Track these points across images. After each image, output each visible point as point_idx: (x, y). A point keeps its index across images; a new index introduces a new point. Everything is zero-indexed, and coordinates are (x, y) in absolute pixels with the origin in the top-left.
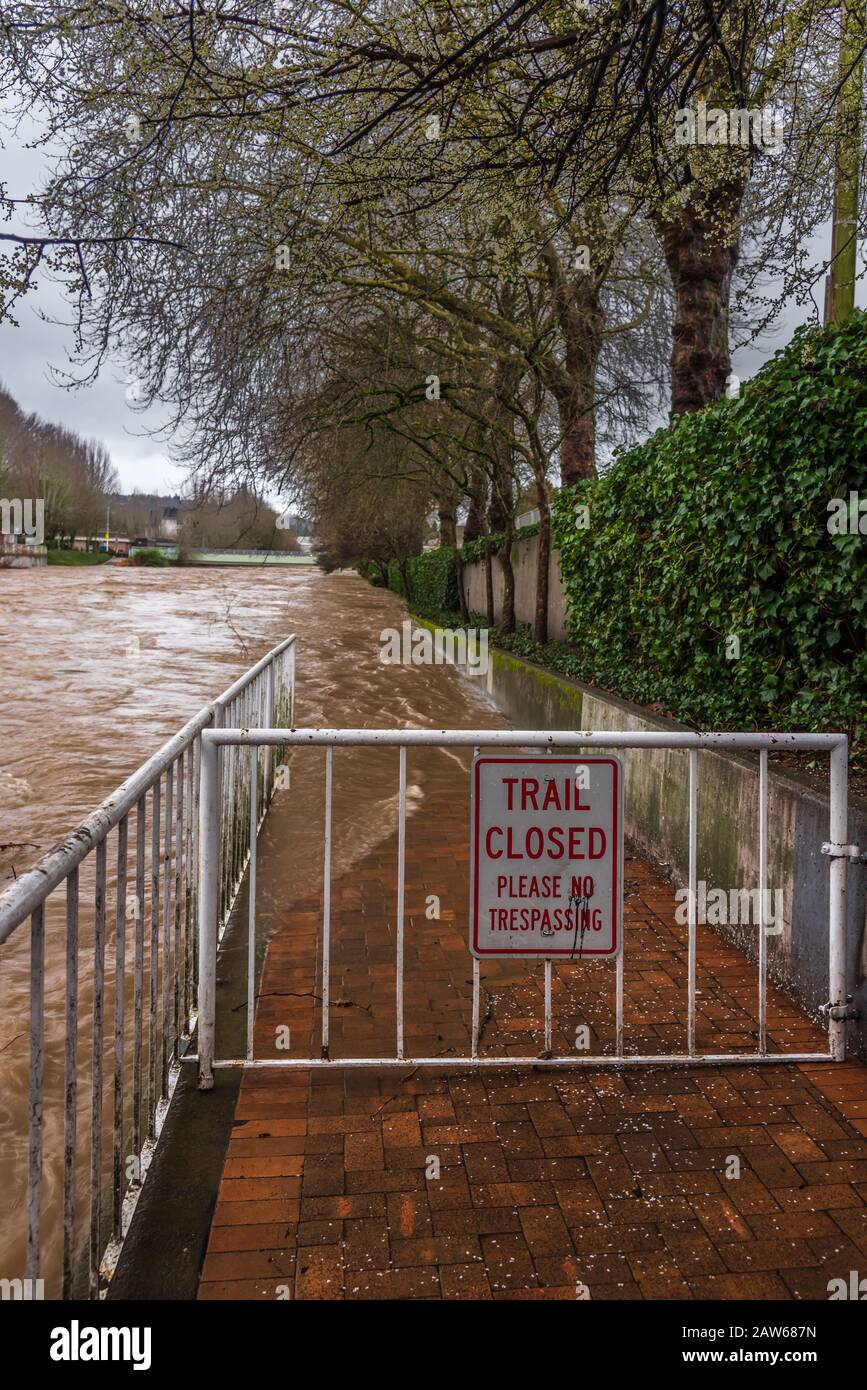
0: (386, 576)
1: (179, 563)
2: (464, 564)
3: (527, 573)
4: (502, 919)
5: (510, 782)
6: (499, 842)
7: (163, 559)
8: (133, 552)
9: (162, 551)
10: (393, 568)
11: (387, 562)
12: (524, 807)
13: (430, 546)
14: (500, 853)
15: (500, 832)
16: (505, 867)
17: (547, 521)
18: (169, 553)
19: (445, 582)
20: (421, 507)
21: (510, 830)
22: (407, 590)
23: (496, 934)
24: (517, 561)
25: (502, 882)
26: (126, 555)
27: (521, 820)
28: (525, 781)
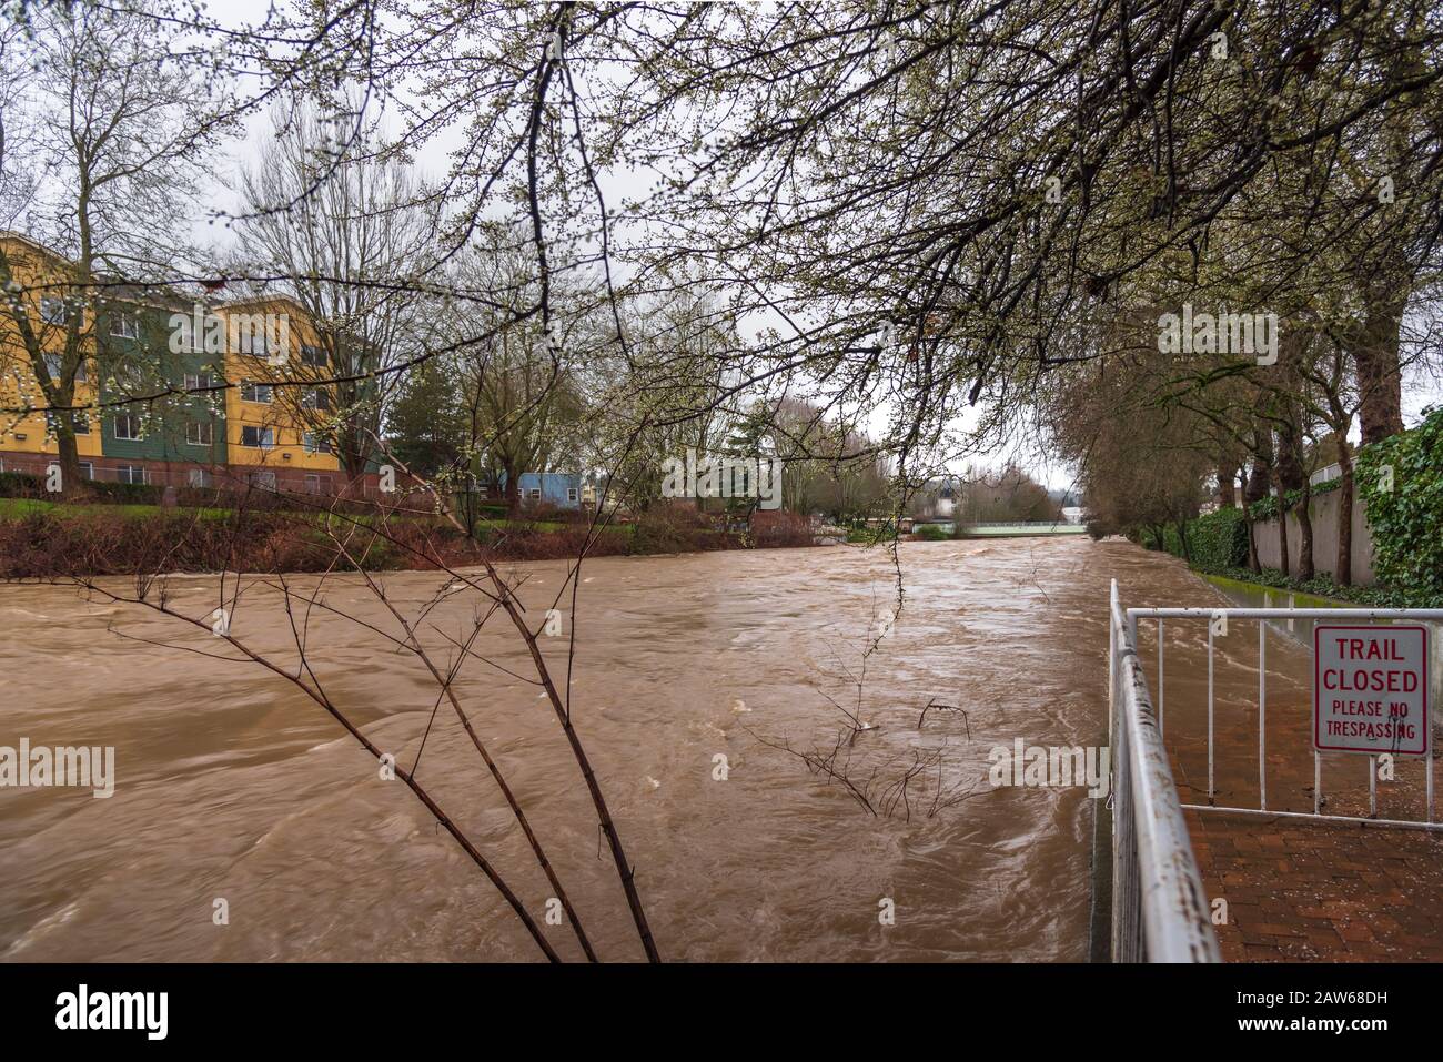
0: (1160, 540)
1: (955, 536)
2: (1252, 522)
3: (1326, 526)
4: (1337, 728)
5: (1342, 641)
6: (1333, 679)
7: (942, 533)
8: (916, 528)
9: (941, 527)
10: (1170, 532)
11: (1162, 526)
12: (1352, 657)
13: (1208, 510)
14: (1334, 687)
15: (1334, 672)
16: (1338, 695)
17: (1350, 476)
18: (948, 528)
19: (1230, 540)
20: (1197, 472)
21: (1342, 672)
22: (1186, 551)
23: (1332, 736)
24: (1313, 514)
25: (1336, 705)
26: (910, 532)
27: (1351, 666)
28: (1352, 641)
